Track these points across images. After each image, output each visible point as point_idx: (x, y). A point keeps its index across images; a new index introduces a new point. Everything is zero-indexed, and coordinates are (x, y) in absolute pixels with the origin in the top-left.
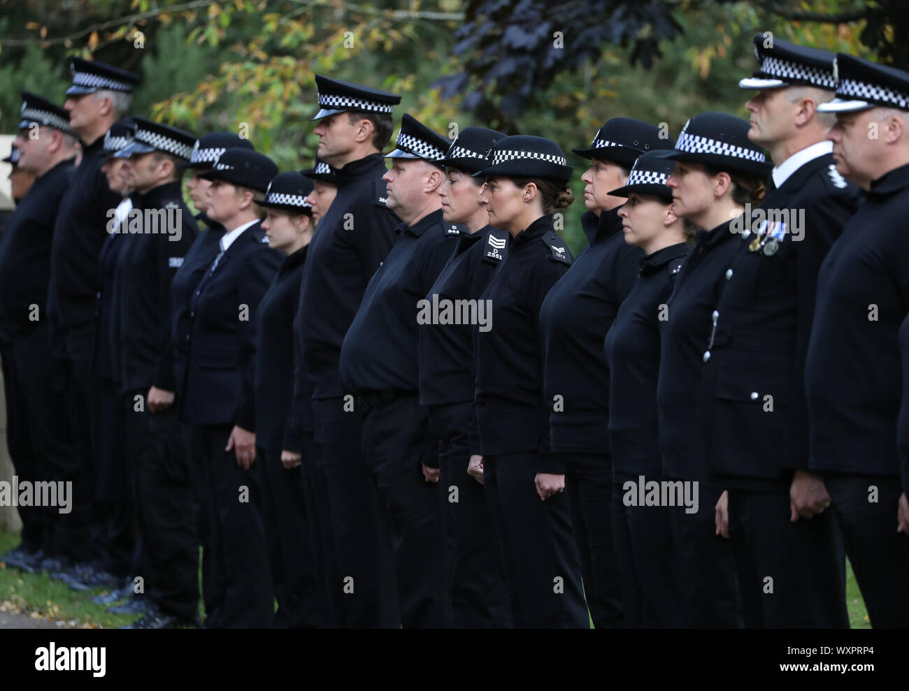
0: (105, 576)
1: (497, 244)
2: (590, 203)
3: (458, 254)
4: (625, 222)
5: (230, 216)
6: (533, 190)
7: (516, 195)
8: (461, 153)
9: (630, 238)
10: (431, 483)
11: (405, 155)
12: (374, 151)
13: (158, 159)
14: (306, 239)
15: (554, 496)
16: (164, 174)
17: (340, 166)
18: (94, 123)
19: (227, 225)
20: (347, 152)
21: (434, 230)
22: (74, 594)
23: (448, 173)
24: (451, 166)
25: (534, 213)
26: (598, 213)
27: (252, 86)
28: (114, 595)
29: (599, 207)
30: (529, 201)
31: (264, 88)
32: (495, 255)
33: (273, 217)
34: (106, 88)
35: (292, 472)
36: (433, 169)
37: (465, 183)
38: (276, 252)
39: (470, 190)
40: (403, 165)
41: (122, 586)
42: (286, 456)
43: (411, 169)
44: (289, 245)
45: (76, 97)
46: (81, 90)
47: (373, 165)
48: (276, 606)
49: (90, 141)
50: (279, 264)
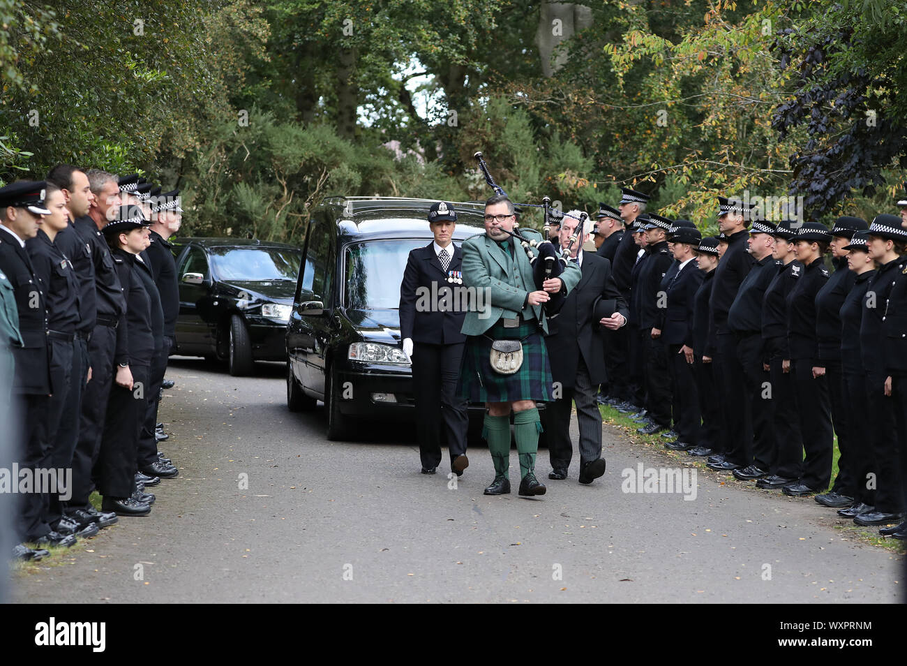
0: (634, 407)
1: (796, 269)
2: (835, 255)
3: (779, 274)
4: (849, 261)
5: (683, 257)
6: (815, 246)
7: (809, 248)
8: (781, 230)
9: (851, 268)
10: (767, 371)
11: (756, 231)
12: (744, 228)
13: (659, 231)
14: (715, 266)
15: (820, 376)
16: (661, 237)
17: (729, 235)
18: (630, 215)
19: (681, 260)
20: (732, 229)
21: (770, 263)
22: (620, 414)
23: (775, 238)
24: (777, 235)
25: (816, 256)
26: (839, 258)
27: (701, 201)
28: (637, 415)
29: (839, 256)
30: (814, 251)
31: (706, 201)
32: (795, 274)
33: (701, 255)
34: (636, 201)
35: (707, 364)
36: (769, 236)
37: (782, 243)
38: (703, 271)
39: (784, 246)
40: (756, 235)
41: (640, 412)
42: (705, 358)
43: (759, 237)
44: (707, 268)
45: (624, 204)
46: (626, 201)
47: (744, 234)
48: (702, 422)
49: (629, 223)
50: (704, 277)
